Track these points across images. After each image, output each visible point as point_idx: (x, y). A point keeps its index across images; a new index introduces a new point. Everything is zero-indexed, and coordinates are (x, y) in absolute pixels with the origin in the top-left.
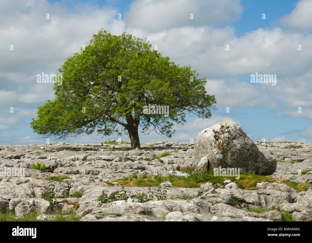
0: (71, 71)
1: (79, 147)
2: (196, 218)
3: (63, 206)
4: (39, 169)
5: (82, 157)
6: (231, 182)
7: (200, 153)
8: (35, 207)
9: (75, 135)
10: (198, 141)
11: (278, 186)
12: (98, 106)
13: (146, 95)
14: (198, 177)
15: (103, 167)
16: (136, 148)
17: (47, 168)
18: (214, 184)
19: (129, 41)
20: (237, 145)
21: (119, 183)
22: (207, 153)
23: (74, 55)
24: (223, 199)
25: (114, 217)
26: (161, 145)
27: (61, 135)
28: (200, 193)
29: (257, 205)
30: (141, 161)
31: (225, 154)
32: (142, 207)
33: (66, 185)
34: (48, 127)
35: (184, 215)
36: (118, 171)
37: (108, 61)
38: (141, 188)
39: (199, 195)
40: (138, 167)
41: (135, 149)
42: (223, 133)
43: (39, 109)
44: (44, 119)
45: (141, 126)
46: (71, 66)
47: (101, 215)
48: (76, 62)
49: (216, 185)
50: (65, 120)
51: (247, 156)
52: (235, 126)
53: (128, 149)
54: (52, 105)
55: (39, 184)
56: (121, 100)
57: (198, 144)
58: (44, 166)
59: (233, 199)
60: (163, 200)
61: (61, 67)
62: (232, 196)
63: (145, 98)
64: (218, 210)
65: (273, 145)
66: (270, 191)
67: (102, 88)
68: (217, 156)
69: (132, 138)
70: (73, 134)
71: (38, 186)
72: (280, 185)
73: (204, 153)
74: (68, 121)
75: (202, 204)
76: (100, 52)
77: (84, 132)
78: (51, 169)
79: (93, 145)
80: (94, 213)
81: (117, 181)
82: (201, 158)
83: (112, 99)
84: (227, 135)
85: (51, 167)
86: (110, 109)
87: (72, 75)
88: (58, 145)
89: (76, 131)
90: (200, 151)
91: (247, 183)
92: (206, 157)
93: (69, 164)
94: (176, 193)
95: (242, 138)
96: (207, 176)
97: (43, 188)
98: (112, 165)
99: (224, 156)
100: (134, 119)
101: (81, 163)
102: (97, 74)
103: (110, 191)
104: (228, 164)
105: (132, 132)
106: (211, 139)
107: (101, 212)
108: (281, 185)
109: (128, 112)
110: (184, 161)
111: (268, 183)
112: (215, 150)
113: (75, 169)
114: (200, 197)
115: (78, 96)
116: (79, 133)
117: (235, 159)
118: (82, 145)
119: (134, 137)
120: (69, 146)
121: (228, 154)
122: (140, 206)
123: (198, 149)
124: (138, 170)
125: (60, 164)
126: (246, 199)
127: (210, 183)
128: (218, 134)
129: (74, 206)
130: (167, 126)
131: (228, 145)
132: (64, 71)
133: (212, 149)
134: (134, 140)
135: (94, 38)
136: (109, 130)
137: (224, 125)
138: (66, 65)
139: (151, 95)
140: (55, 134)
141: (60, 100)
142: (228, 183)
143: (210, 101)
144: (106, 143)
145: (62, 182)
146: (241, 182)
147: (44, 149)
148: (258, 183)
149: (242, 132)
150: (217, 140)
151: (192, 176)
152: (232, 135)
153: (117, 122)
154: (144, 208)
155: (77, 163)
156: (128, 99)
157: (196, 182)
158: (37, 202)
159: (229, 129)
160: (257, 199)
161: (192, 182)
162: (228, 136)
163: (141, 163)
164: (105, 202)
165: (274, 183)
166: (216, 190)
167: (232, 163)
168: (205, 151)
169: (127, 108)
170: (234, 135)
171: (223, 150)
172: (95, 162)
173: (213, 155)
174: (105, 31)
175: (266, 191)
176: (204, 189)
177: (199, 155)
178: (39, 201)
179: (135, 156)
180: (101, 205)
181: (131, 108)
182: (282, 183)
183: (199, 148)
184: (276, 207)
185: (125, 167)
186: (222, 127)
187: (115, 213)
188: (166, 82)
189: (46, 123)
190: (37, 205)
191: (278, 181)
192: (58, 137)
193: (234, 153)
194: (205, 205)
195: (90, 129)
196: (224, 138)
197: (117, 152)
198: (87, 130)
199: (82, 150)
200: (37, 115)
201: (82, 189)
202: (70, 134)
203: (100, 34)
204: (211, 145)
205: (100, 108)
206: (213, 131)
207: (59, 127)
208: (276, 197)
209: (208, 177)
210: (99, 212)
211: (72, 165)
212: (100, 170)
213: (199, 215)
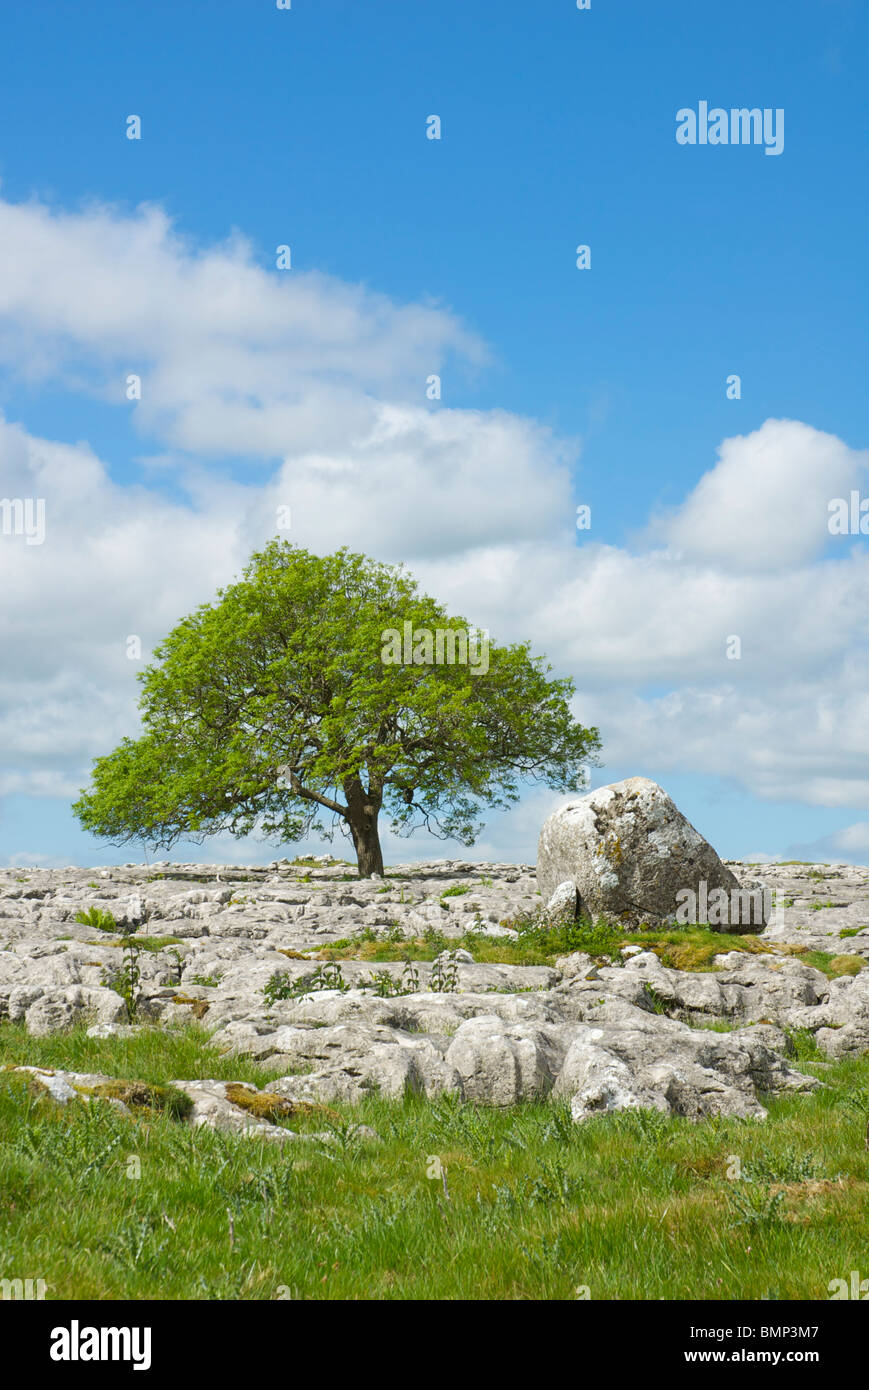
0: (189, 656)
1: (209, 872)
2: (541, 1033)
3: (164, 1008)
4: (95, 925)
5: (217, 896)
6: (640, 952)
7: (555, 872)
8: (83, 1009)
9: (198, 838)
10: (548, 836)
11: (775, 963)
12: (265, 755)
13: (401, 723)
14: (548, 938)
15: (277, 920)
16: (373, 876)
17: (118, 924)
18: (593, 957)
19: (355, 572)
20: (659, 847)
21: (324, 954)
22: (574, 869)
23: (199, 610)
24: (620, 995)
25: (307, 1029)
26: (444, 869)
27: (160, 839)
28: (555, 981)
29: (716, 1015)
30: (386, 906)
31: (625, 873)
32: (388, 1008)
33: (172, 961)
34: (122, 814)
35: (507, 1025)
36: (319, 930)
37: (295, 626)
38: (386, 964)
39: (550, 986)
40: (377, 920)
41: (370, 878)
42: (620, 814)
43: (97, 764)
44: (111, 791)
45: (388, 813)
46: (190, 641)
47: (270, 1024)
48: (203, 631)
49: (601, 960)
50: (172, 794)
51: (689, 879)
52: (653, 795)
53: (349, 878)
54: (133, 752)
55: (95, 958)
56: (330, 736)
57: (549, 844)
58: (110, 917)
59: (649, 996)
60: (447, 991)
61: (160, 645)
62: (644, 989)
63: (398, 733)
64: (604, 1020)
65: (762, 871)
66: (752, 974)
67: (278, 705)
68: (603, 879)
69: (361, 846)
70: (194, 833)
71: (92, 964)
72: (782, 961)
73: (565, 871)
74: (179, 796)
75: (559, 1005)
76: (272, 601)
77: (223, 828)
78: (129, 926)
79: (249, 867)
80: (252, 1021)
81: (316, 949)
82: (558, 884)
83: (305, 737)
84: (630, 819)
85: (130, 920)
86: (300, 764)
87: (193, 667)
88: (151, 867)
89: (201, 826)
90: (553, 866)
91: (687, 954)
92: (570, 882)
93: (182, 912)
94: (486, 979)
95: (673, 829)
96: (574, 936)
97: (107, 969)
98: (303, 914)
99: (623, 880)
100: (367, 792)
101: (216, 910)
102: (262, 664)
103: (298, 971)
104: (634, 902)
105: (361, 831)
106: (584, 829)
107: (272, 1018)
108: (784, 960)
109: (351, 771)
110: (509, 905)
111: (746, 954)
112: (596, 861)
113: (197, 925)
114: (553, 989)
115: (210, 726)
116: (212, 831)
117: (652, 888)
118: (218, 868)
119: (366, 843)
120: (183, 870)
121: (632, 873)
122: (381, 1004)
123: (548, 859)
124: (377, 927)
125: (156, 912)
126: (684, 998)
127: (583, 954)
128: (604, 816)
129: (192, 1008)
130: (461, 814)
131: (633, 846)
132: (169, 656)
133: (588, 860)
134: (366, 852)
135: (253, 563)
136: (295, 826)
137: (622, 792)
138: (176, 638)
139: (418, 726)
140: (143, 836)
141: (157, 736)
142: (634, 955)
143: (584, 744)
144: (286, 863)
145: (161, 954)
146: (670, 951)
147: (111, 877)
148: (718, 956)
149: (672, 811)
150: (602, 832)
151: (531, 937)
152: (645, 819)
153: (320, 801)
154: (394, 1011)
155: (203, 908)
156: (350, 734)
157: (543, 951)
158: (90, 996)
159: (636, 801)
160: (716, 996)
161: (531, 952)
162: (633, 822)
163: (386, 911)
164: (284, 994)
165: (764, 956)
166: (600, 972)
167: (645, 900)
168: (567, 864)
169: (349, 761)
170: (651, 818)
171: (618, 863)
172: (255, 906)
173: (592, 875)
174: (286, 542)
175: (742, 975)
176: (565, 971)
177: (550, 876)
178: (93, 993)
179: (369, 896)
180: (271, 1005)
181: (358, 760)
182: (786, 955)
183: (552, 857)
184: (771, 1020)
185: (340, 919)
186: (618, 796)
187: (310, 1021)
188: (459, 688)
189: (118, 803)
190: (87, 1003)
191: (775, 951)
192: (151, 842)
193: (650, 871)
194: (567, 1008)
195: (242, 822)
196: (622, 827)
197: (318, 884)
198: (234, 824)
199: (218, 880)
200: (93, 781)
201: (217, 969)
202: (184, 834)
203: (273, 552)
204: (586, 848)
205: (270, 760)
206: (592, 807)
207: (153, 814)
208: (771, 993)
209: (578, 937)
210: (265, 1018)
211: (188, 915)
212: (267, 926)
213: (550, 1026)
